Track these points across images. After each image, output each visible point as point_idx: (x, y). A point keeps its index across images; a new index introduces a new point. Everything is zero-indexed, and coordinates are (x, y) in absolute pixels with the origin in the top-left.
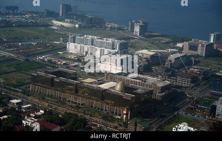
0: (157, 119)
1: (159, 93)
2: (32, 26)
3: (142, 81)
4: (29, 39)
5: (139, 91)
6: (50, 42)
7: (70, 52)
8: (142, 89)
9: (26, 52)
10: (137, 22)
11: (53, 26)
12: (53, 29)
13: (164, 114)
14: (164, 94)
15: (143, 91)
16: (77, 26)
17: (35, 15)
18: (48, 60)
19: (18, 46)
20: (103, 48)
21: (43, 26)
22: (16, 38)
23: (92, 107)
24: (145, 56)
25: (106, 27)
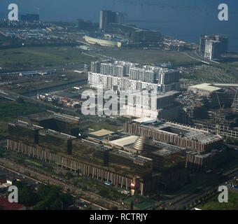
0: (185, 196)
1: (201, 154)
2: (50, 45)
3: (179, 135)
4: (37, 66)
5: (164, 152)
6: (69, 71)
7: (93, 86)
8: (168, 149)
9: (24, 88)
10: (210, 38)
11: (82, 44)
12: (81, 51)
13: (199, 188)
14: (207, 155)
15: (169, 152)
16: (119, 44)
17: (60, 28)
18: (53, 99)
19: (17, 78)
20: (139, 81)
21: (67, 45)
22: (19, 64)
23: (91, 175)
24: (202, 94)
25: (164, 45)
